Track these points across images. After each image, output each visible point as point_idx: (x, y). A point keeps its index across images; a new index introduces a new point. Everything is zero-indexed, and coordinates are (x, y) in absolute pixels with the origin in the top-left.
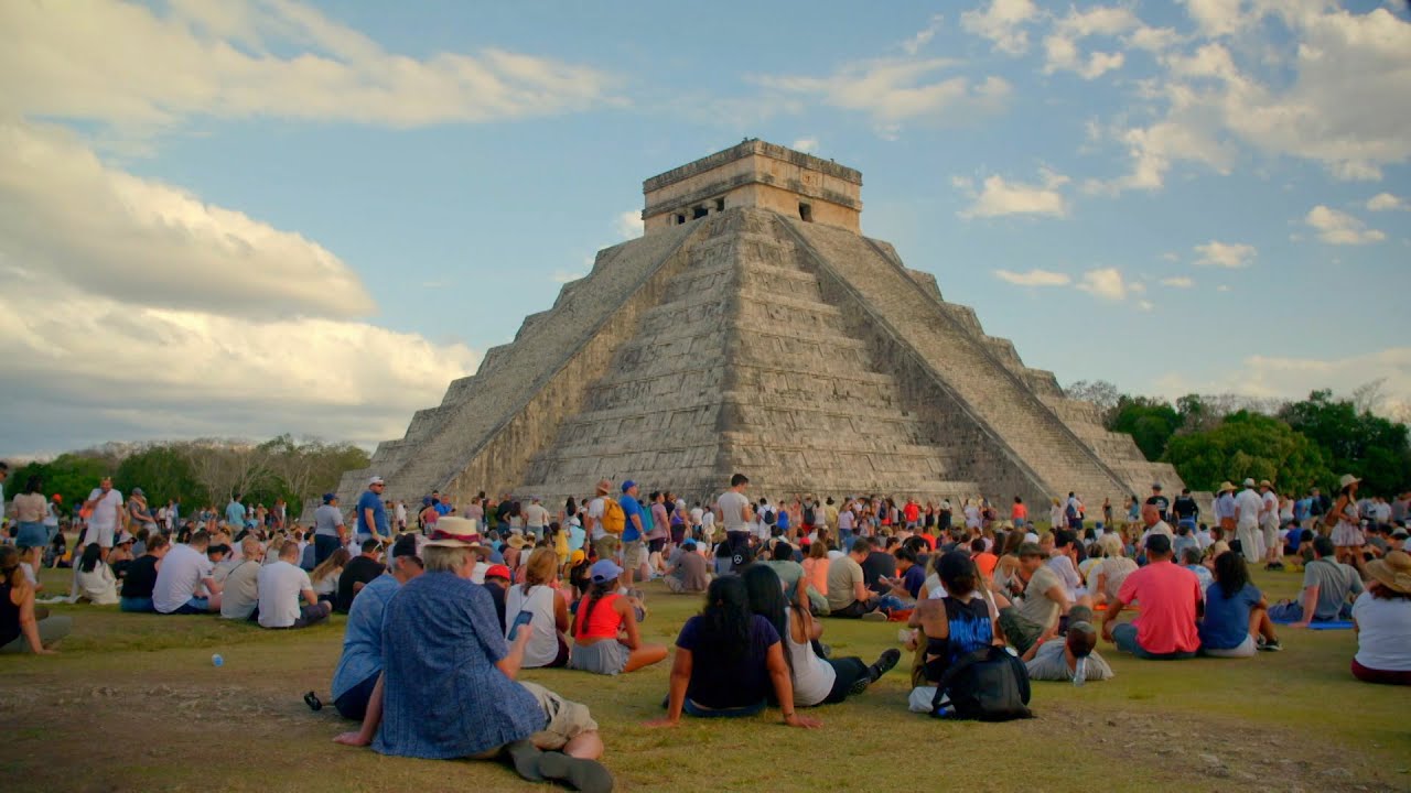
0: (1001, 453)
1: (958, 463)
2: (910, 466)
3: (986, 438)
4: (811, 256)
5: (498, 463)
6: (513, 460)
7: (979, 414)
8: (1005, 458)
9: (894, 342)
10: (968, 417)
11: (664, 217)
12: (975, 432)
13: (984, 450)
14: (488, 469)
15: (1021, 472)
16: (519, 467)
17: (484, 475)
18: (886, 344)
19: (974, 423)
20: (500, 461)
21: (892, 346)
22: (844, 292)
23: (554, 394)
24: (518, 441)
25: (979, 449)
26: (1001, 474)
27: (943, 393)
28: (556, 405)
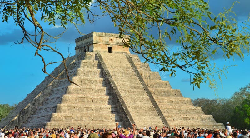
1: (121, 118)
3: (125, 112)
5: (21, 118)
6: (25, 118)
8: (127, 117)
10: (122, 107)
11: (79, 50)
12: (123, 111)
14: (18, 120)
15: (129, 120)
16: (26, 119)
17: (18, 121)
19: (123, 109)
20: (22, 118)
23: (36, 102)
24: (26, 113)
26: (126, 121)
27: (119, 101)
28: (36, 104)
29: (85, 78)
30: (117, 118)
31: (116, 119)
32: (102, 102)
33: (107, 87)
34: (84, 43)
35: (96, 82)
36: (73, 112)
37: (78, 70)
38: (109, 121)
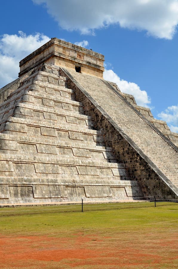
0: (148, 166)
1: (129, 171)
2: (102, 172)
3: (141, 158)
4: (72, 82)
7: (140, 148)
8: (150, 168)
9: (102, 115)
10: (133, 149)
12: (136, 156)
13: (140, 164)
15: (157, 176)
18: (100, 117)
19: (136, 152)
21: (102, 118)
22: (84, 96)
25: (138, 164)
26: (148, 177)
27: (122, 138)
29: (49, 97)
30: (121, 172)
31: (122, 175)
32: (86, 140)
33: (90, 117)
34: (35, 62)
35: (69, 106)
36: (33, 154)
37: (35, 84)
38: (109, 176)
